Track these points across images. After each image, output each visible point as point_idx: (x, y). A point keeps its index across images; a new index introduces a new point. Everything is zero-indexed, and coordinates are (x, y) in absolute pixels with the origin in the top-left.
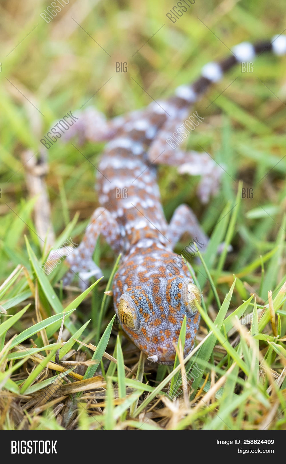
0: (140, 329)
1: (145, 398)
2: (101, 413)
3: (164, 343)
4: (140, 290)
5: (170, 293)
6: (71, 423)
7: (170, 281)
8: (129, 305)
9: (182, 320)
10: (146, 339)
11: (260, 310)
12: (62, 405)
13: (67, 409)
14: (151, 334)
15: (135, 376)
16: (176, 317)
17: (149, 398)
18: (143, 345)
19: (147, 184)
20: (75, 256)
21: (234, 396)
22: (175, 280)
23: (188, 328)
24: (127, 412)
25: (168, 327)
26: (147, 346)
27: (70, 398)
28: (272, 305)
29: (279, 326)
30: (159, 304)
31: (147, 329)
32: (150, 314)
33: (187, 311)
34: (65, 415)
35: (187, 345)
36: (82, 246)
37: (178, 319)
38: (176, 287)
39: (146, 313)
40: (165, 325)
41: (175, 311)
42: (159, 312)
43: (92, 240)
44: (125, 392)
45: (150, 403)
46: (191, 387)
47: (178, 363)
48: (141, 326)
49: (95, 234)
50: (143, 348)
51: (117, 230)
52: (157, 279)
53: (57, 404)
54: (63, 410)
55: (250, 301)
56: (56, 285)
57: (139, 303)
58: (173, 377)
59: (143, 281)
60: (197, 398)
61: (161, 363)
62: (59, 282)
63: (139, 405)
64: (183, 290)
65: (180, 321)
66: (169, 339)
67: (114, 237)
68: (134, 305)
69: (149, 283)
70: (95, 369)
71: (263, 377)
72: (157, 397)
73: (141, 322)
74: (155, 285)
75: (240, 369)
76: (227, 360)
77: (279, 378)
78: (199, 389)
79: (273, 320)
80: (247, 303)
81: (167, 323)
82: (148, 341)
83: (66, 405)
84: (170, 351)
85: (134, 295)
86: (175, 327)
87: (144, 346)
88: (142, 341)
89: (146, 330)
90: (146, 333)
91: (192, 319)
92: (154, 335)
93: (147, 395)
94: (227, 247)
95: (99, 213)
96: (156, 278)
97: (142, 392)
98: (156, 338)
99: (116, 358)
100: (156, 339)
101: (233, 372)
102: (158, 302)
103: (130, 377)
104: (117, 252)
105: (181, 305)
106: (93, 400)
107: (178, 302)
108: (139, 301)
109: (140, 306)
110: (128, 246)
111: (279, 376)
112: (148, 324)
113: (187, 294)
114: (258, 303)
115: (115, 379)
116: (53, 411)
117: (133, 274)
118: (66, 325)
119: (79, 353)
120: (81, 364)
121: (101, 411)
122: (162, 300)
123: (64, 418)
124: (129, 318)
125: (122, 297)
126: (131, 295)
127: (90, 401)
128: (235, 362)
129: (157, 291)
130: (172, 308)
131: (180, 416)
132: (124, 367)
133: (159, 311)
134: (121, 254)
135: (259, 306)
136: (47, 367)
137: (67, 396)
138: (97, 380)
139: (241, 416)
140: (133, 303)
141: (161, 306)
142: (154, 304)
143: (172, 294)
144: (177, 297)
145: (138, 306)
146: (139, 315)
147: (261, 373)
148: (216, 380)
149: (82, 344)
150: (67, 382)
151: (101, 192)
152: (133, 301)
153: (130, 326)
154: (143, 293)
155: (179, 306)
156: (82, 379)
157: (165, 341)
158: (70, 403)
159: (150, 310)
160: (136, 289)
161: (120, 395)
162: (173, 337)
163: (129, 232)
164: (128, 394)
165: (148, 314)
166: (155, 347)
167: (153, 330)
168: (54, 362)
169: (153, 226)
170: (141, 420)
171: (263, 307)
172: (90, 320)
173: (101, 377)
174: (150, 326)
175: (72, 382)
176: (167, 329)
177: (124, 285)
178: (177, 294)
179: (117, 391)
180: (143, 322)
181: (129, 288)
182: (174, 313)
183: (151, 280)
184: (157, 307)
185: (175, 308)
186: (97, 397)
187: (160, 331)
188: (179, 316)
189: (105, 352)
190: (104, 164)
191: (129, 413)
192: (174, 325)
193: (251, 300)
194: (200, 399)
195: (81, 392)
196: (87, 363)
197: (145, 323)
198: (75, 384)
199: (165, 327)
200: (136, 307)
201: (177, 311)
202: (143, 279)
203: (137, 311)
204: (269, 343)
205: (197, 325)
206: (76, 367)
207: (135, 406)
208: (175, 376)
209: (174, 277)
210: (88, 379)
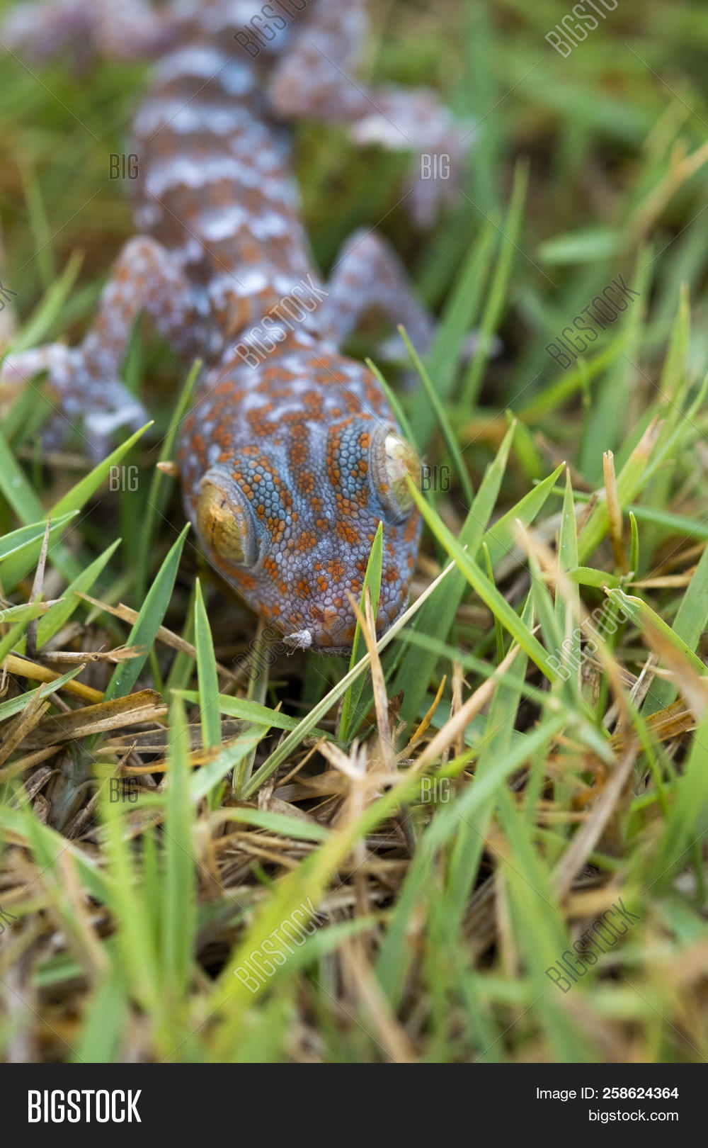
0: (260, 562)
1: (273, 749)
2: (153, 789)
3: (326, 597)
4: (254, 456)
5: (337, 460)
6: (72, 818)
7: (337, 430)
8: (228, 497)
9: (374, 534)
10: (276, 589)
11: (582, 507)
12: (47, 771)
13: (61, 781)
14: (290, 575)
15: (245, 690)
16: (357, 526)
17: (284, 747)
18: (270, 604)
19: (266, 175)
20: (72, 371)
21: (513, 738)
22: (350, 426)
23: (389, 554)
24: (225, 783)
25: (337, 552)
26: (282, 608)
27: (69, 753)
28: (614, 491)
29: (634, 548)
30: (308, 491)
31: (278, 561)
32: (287, 520)
33: (386, 508)
34: (55, 798)
35: (390, 600)
36: (91, 341)
37: (363, 529)
38: (352, 443)
39: (273, 519)
40: (329, 547)
41: (352, 510)
42: (310, 514)
43: (119, 326)
44: (219, 731)
45: (286, 761)
46: (398, 717)
47: (363, 650)
48: (261, 554)
49: (126, 311)
50: (270, 614)
51: (187, 299)
52: (299, 427)
53: (34, 769)
54: (51, 785)
55: (553, 482)
56: (23, 451)
57: (254, 491)
58: (348, 688)
59: (263, 433)
60: (414, 743)
61: (320, 651)
62: (31, 444)
63: (255, 768)
64: (373, 450)
65: (367, 534)
66: (342, 585)
67: (177, 318)
68: (242, 496)
69: (279, 437)
70: (135, 672)
71: (592, 684)
72: (305, 743)
73: (260, 542)
74: (295, 443)
75: (531, 663)
76: (494, 642)
77: (636, 686)
78: (419, 721)
79: (618, 531)
80: (543, 488)
81: (333, 542)
82: (284, 591)
83: (57, 770)
84: (344, 618)
85: (239, 471)
86: (355, 550)
87: (271, 608)
88: (267, 595)
89: (277, 564)
90: (275, 572)
91: (400, 529)
92: (298, 575)
93: (278, 739)
94: (484, 344)
95: (135, 254)
96: (297, 422)
97: (266, 731)
98: (305, 585)
99: (192, 641)
100: (306, 587)
101: (511, 670)
102: (305, 488)
103: (232, 693)
104: (185, 359)
105: (368, 491)
106: (131, 755)
107: (361, 485)
108: (255, 486)
109: (258, 499)
110: (216, 341)
111: (636, 680)
112: (282, 547)
113: (384, 462)
114: (577, 488)
115: (190, 695)
116: (23, 787)
117: (234, 415)
118: (52, 557)
119: (90, 631)
120: (96, 657)
121: (154, 785)
122: (317, 480)
123: (52, 805)
124: (229, 535)
125: (207, 478)
126: (232, 471)
127: (124, 759)
128: (516, 644)
129: (303, 458)
130: (346, 503)
131: (368, 793)
132: (215, 666)
133: (311, 509)
134: (198, 363)
135: (580, 495)
136: (5, 669)
137: (60, 748)
138: (142, 702)
139: (535, 786)
140: (239, 492)
141: (314, 496)
142: (294, 493)
143: (342, 464)
144: (357, 472)
145: (251, 501)
146: (257, 524)
147: (587, 673)
148: (467, 695)
149: (100, 607)
150: (60, 709)
151: (140, 198)
152: (238, 487)
153: (232, 556)
154: (264, 463)
155: (364, 494)
156: (100, 701)
157: (329, 591)
158: (69, 766)
159: (284, 509)
160: (243, 456)
161: (206, 742)
162: (350, 579)
163: (220, 304)
164: (226, 739)
165: (280, 521)
166: (303, 609)
167: (294, 563)
168: (23, 656)
169: (285, 286)
170: (265, 806)
171: (590, 497)
172: (118, 541)
173: (151, 693)
174: (287, 552)
175: (73, 708)
176: (334, 557)
177: (209, 446)
178: (357, 463)
179: (196, 731)
180: (267, 542)
181: (225, 454)
182: (350, 514)
183: (284, 430)
184: (304, 501)
185: (353, 501)
186: (144, 748)
187: (315, 564)
188: (364, 521)
189: (162, 627)
190: (148, 119)
191: (229, 788)
192: (352, 547)
193: (557, 477)
194: (423, 746)
195: (99, 734)
196: (113, 656)
197: (273, 544)
198: (80, 713)
199: (328, 553)
200: (246, 504)
201: (360, 507)
202: (261, 427)
203: (250, 513)
204: (608, 591)
205: (414, 546)
206: (82, 667)
207: (246, 771)
208: (355, 685)
209: (345, 419)
210: (118, 699)
